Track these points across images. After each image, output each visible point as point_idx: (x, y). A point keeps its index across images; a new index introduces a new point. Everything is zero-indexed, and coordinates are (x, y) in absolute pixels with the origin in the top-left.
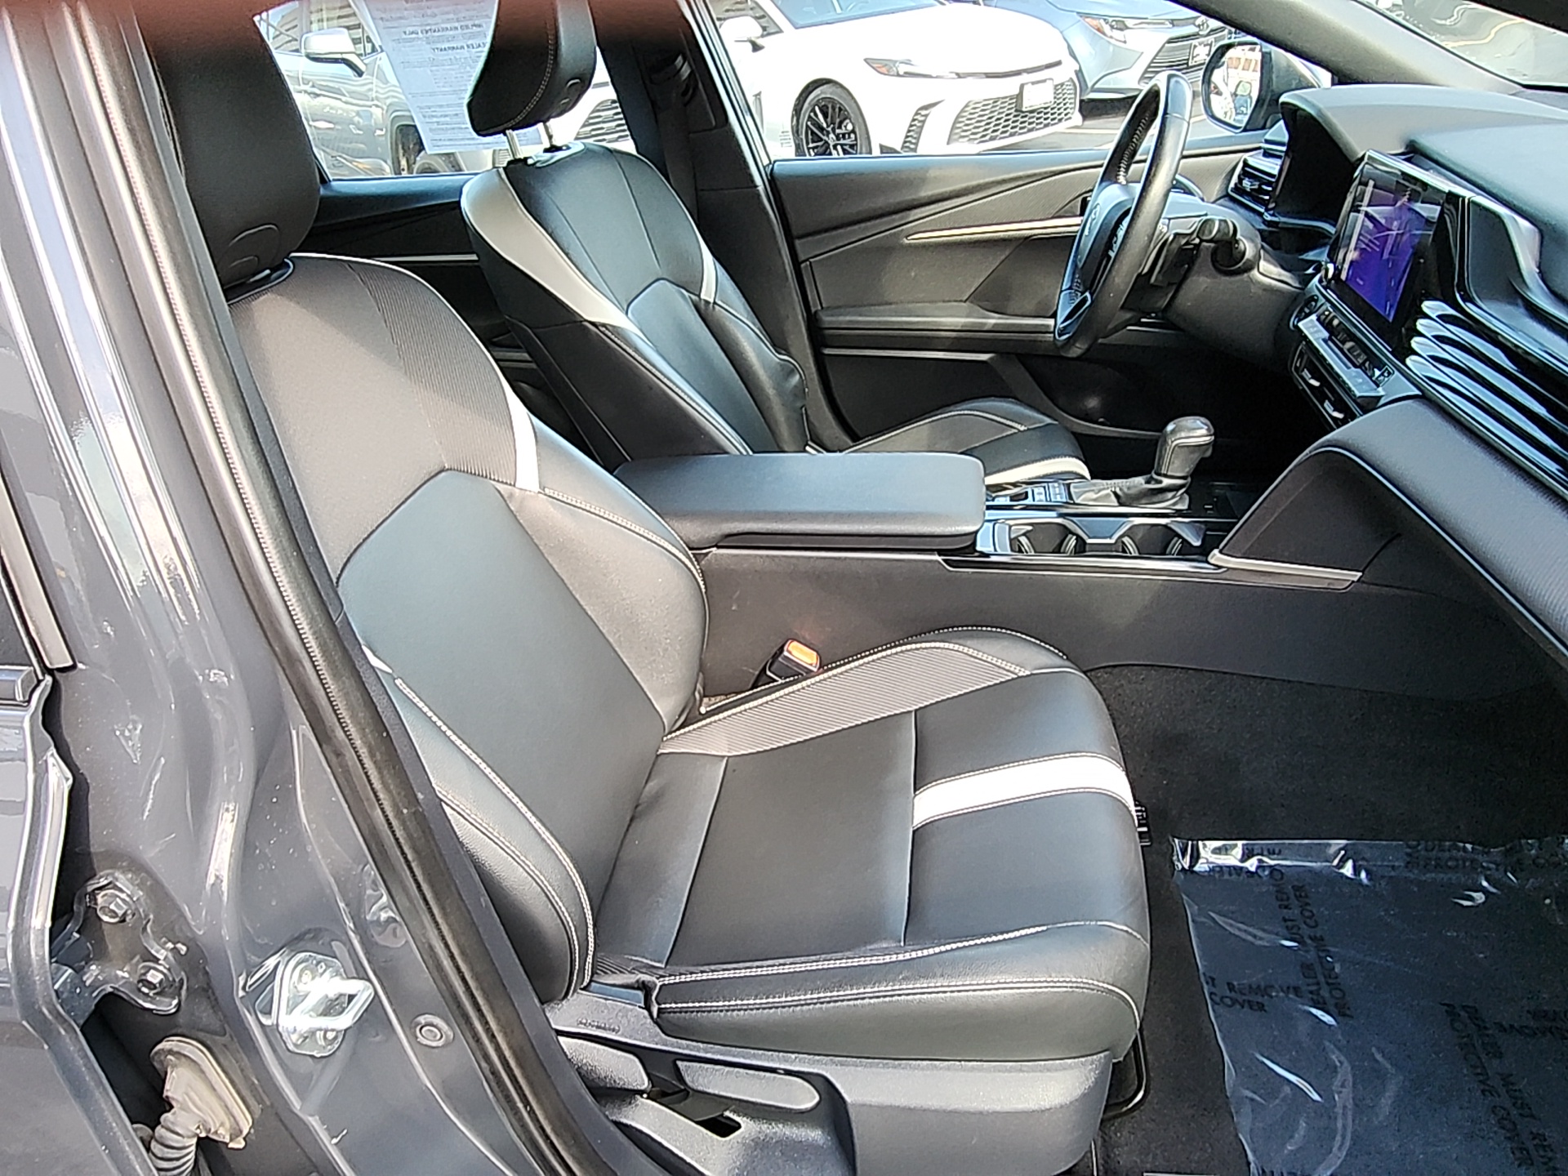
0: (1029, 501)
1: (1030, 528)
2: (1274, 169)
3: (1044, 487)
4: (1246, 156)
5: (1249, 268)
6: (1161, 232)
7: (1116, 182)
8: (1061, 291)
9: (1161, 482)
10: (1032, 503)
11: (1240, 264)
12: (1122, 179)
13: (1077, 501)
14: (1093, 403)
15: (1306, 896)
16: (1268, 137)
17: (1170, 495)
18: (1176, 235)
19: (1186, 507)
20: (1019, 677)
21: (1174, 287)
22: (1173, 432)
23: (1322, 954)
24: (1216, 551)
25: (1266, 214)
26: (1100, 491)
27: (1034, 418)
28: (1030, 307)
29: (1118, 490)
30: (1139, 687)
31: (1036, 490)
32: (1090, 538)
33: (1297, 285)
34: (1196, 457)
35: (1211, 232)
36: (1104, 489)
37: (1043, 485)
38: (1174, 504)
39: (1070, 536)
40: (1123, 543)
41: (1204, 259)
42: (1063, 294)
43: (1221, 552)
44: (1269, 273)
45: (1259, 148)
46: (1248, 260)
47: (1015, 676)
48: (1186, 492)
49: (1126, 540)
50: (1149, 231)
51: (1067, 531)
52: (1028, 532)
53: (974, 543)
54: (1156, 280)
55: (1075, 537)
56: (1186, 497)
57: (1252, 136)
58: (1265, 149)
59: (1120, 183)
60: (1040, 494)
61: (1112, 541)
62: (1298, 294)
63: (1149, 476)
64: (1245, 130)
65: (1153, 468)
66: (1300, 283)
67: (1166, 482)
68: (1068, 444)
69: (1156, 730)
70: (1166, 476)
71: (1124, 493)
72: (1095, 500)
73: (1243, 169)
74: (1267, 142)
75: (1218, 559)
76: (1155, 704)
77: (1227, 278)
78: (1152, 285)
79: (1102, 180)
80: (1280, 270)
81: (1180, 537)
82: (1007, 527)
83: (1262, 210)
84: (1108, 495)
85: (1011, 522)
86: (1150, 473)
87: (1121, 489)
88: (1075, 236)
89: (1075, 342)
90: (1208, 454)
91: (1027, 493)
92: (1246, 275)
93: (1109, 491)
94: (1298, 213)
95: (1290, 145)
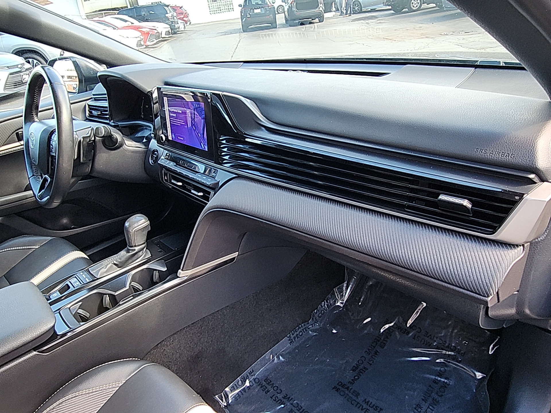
0: (72, 289)
1: (80, 303)
2: (106, 105)
3: (76, 277)
4: (88, 102)
5: (121, 146)
6: (76, 138)
7: (34, 122)
8: (29, 178)
9: (135, 250)
10: (74, 289)
11: (118, 144)
12: (36, 119)
13: (98, 277)
14: (65, 221)
15: (271, 381)
16: (93, 93)
17: (141, 253)
18: (84, 138)
19: (150, 255)
20: (120, 387)
21: (91, 161)
22: (130, 226)
23: (291, 402)
24: (180, 271)
25: (110, 123)
26: (106, 266)
27: (41, 240)
28: (11, 189)
29: (115, 262)
30: (172, 346)
31: (72, 281)
32: (115, 292)
33: (144, 147)
34: (145, 233)
35: (102, 133)
36: (108, 264)
37: (74, 276)
38: (145, 256)
39: (105, 296)
40: (132, 285)
41: (100, 146)
42: (30, 179)
43: (182, 270)
44: (130, 145)
45: (92, 98)
46: (119, 141)
47: (118, 388)
48: (147, 249)
49: (133, 283)
50: (71, 139)
51: (101, 295)
52: (81, 305)
53: (55, 332)
54: (83, 160)
55: (107, 295)
56: (147, 250)
57: (83, 94)
58: (94, 98)
59: (36, 121)
60: (76, 282)
61: (127, 288)
62: (147, 151)
63: (126, 248)
64: (78, 93)
65: (127, 244)
66: (145, 146)
67: (137, 249)
68: (65, 245)
69: (188, 358)
70: (135, 246)
71: (119, 262)
72: (106, 272)
73: (89, 107)
74: (94, 95)
75: (183, 274)
76: (182, 348)
77: (114, 152)
78: (82, 163)
79: (25, 123)
80: (135, 143)
81: (156, 270)
82: (68, 309)
83: (108, 122)
84: (111, 266)
85: (69, 306)
86: (127, 247)
87: (116, 261)
88: (23, 151)
89: (53, 200)
90: (150, 229)
91: (67, 285)
92: (121, 148)
93: (111, 264)
94: (123, 120)
95: (109, 94)
